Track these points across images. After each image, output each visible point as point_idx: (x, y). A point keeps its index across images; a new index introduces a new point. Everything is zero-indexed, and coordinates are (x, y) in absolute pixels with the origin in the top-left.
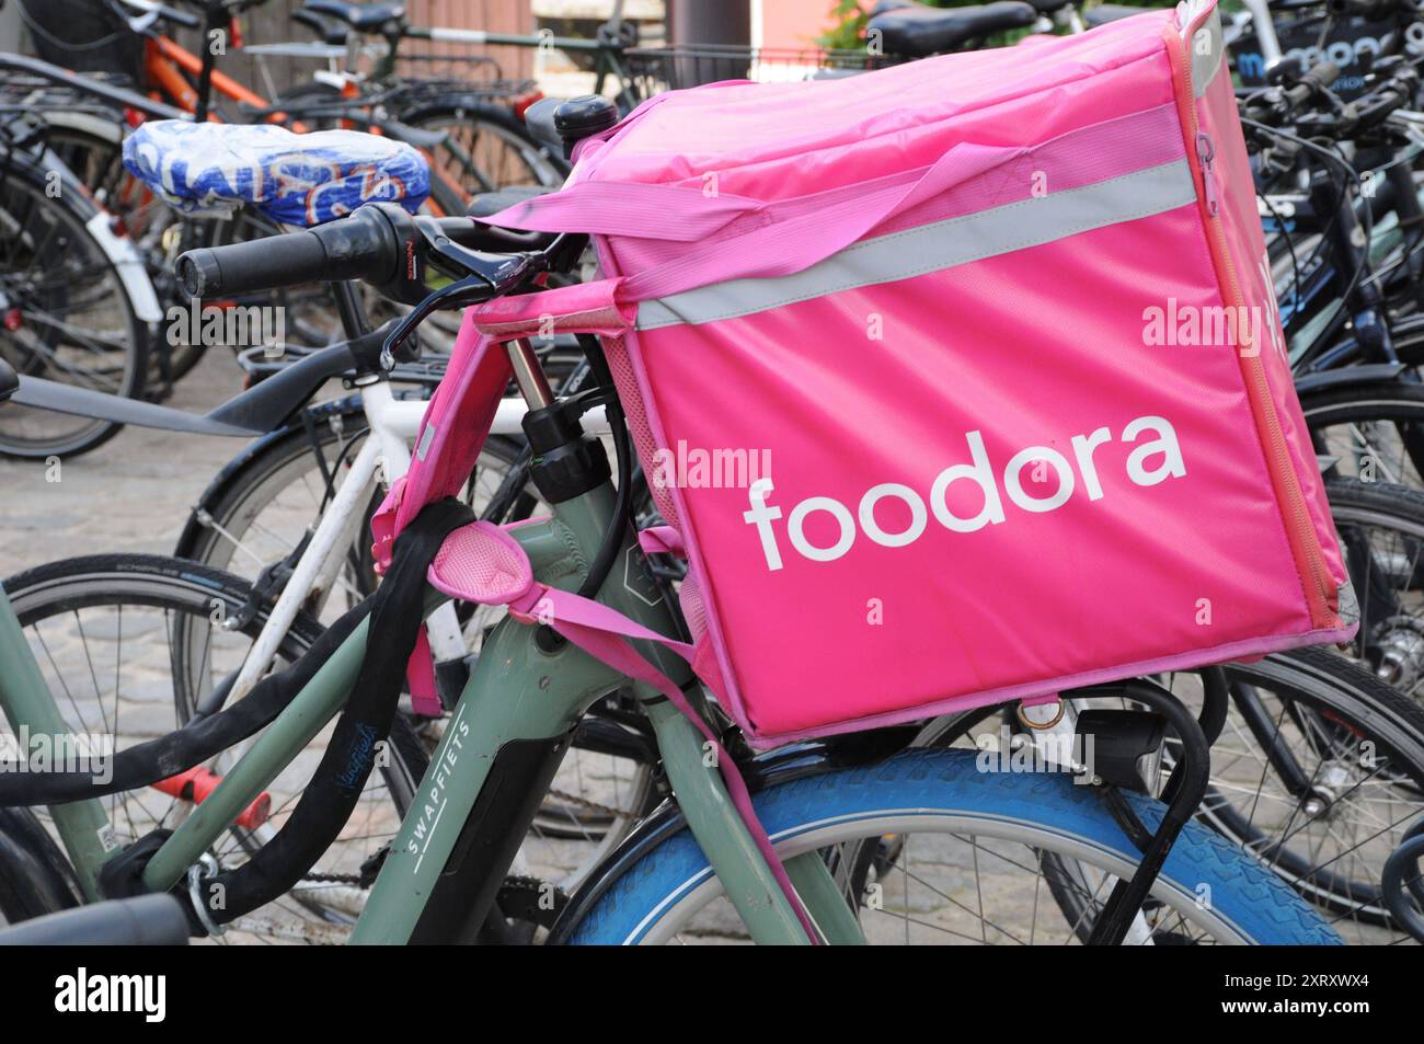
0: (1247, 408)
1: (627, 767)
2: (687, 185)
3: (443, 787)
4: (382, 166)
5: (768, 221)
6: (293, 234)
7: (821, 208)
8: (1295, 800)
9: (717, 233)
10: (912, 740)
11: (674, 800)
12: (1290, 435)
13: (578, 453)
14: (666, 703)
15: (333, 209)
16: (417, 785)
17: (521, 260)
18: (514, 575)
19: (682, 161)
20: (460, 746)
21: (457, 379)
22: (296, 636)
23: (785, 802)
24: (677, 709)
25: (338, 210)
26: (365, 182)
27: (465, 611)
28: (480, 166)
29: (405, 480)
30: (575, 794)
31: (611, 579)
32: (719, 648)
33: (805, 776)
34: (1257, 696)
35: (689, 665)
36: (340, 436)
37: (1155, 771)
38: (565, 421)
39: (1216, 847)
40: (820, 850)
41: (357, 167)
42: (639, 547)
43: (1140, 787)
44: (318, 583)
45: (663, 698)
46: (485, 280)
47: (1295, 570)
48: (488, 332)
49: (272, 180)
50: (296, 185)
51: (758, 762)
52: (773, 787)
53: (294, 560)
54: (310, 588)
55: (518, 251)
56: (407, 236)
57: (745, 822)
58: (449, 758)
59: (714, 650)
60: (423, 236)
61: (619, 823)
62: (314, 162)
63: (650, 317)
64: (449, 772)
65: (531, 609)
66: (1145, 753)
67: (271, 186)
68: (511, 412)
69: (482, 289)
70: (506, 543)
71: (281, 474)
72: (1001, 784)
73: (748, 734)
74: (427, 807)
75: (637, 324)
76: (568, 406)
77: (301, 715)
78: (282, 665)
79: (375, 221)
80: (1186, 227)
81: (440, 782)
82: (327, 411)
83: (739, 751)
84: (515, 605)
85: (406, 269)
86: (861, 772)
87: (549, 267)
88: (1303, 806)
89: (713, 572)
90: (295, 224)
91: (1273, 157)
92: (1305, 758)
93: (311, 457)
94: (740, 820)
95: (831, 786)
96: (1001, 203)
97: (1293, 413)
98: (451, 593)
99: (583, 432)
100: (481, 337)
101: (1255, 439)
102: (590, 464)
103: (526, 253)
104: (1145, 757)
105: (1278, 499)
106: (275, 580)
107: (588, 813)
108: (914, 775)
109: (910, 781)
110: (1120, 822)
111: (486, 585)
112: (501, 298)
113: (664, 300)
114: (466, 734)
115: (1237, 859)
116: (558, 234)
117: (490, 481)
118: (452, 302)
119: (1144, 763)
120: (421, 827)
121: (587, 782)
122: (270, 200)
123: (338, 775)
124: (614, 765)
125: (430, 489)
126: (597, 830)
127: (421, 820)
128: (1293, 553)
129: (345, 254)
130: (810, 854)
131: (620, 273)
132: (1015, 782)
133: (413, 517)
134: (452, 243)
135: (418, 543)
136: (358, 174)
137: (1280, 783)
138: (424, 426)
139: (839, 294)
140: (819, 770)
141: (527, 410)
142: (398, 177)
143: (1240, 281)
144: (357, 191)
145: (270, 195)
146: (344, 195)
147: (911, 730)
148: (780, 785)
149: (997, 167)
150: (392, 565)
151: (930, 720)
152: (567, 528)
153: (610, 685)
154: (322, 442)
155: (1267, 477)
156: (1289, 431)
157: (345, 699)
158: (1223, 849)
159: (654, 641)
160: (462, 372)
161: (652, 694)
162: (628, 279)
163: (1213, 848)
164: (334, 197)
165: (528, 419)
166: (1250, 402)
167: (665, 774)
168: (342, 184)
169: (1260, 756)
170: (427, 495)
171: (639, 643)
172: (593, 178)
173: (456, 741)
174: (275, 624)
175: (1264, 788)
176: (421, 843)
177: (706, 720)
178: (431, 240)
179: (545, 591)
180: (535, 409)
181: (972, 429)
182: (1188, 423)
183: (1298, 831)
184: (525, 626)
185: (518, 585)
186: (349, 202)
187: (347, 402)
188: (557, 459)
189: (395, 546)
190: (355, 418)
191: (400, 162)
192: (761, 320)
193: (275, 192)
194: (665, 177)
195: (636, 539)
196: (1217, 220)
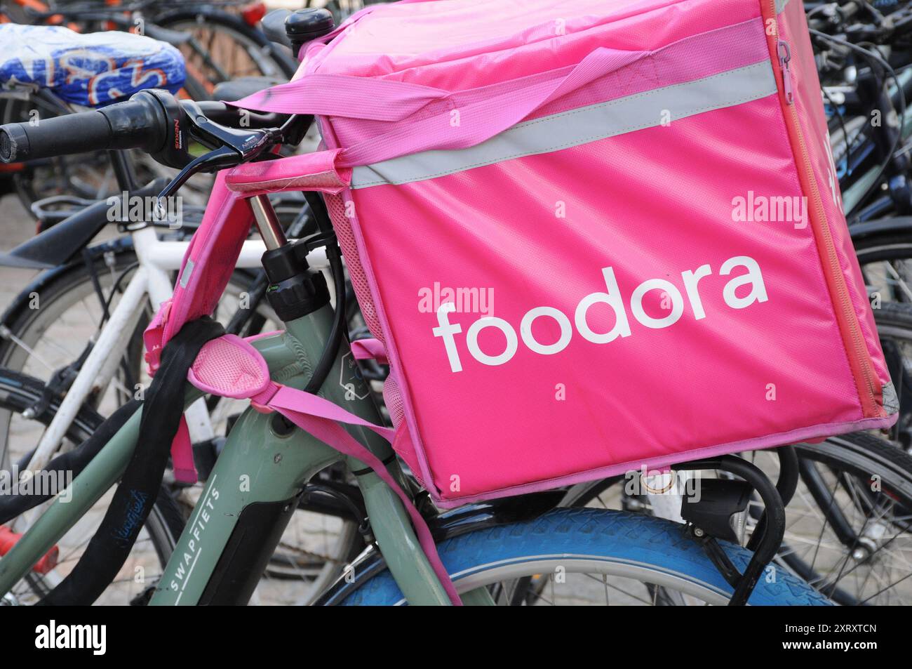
0: (815, 250)
1: (335, 524)
2: (390, 78)
3: (198, 539)
4: (148, 60)
5: (451, 106)
6: (80, 113)
7: (493, 96)
8: (845, 549)
9: (413, 116)
10: (558, 502)
11: (376, 548)
12: (845, 270)
13: (305, 282)
14: (373, 473)
15: (110, 93)
16: (176, 541)
17: (262, 134)
18: (256, 376)
19: (386, 59)
20: (212, 507)
21: (211, 226)
22: (80, 424)
23: (462, 550)
24: (380, 478)
25: (114, 94)
26: (135, 73)
27: (212, 403)
28: (216, 59)
29: (170, 303)
30: (294, 544)
31: (330, 380)
32: (413, 431)
33: (478, 530)
34: (816, 469)
35: (390, 445)
36: (112, 269)
37: (744, 526)
38: (296, 258)
39: (789, 583)
40: (487, 586)
41: (129, 60)
42: (351, 354)
43: (732, 538)
44: (98, 382)
45: (369, 470)
46: (235, 150)
47: (850, 373)
48: (236, 190)
49: (61, 70)
50: (81, 74)
51: (442, 518)
52: (452, 538)
53: (79, 364)
54: (91, 386)
55: (259, 128)
56: (176, 115)
57: (431, 564)
58: (204, 517)
59: (409, 432)
60: (187, 115)
61: (329, 567)
62: (95, 57)
63: (362, 179)
64: (203, 528)
65: (268, 402)
66: (736, 512)
67: (61, 74)
68: (253, 251)
69: (232, 156)
70: (249, 352)
71: (66, 298)
72: (626, 535)
73: (435, 497)
74: (186, 555)
75: (352, 185)
76: (297, 246)
77: (87, 484)
78: (68, 446)
79: (149, 103)
80: (769, 112)
81: (196, 535)
82: (102, 250)
83: (427, 511)
84: (255, 399)
85: (174, 142)
86: (520, 526)
87: (283, 140)
88: (851, 554)
89: (409, 372)
90: (80, 105)
91: (830, 58)
92: (853, 517)
93: (90, 285)
94: (427, 563)
95: (496, 537)
96: (629, 94)
97: (849, 253)
98: (207, 390)
99: (308, 266)
100: (231, 193)
101: (820, 274)
102: (314, 290)
103: (266, 129)
104: (736, 515)
105: (837, 320)
106: (64, 380)
107: (305, 559)
108: (560, 529)
109: (557, 533)
110: (717, 564)
111: (234, 384)
112: (247, 164)
113: (372, 166)
114: (216, 498)
115: (805, 593)
116: (290, 115)
117: (231, 304)
118: (211, 166)
119: (735, 520)
120: (181, 570)
121: (303, 536)
122: (59, 86)
123: (116, 531)
124: (324, 522)
125: (190, 310)
126: (311, 572)
127: (181, 564)
128: (849, 360)
129: (126, 129)
130: (480, 589)
131: (339, 145)
132: (637, 533)
133: (177, 331)
134: (209, 121)
135: (181, 351)
136: (129, 66)
137: (834, 536)
138: (185, 262)
139: (507, 162)
140: (488, 525)
141: (266, 250)
142: (161, 69)
143: (809, 153)
144: (129, 79)
145: (59, 81)
146: (118, 83)
147: (558, 495)
148: (458, 536)
149: (626, 66)
150: (159, 369)
151: (570, 487)
152: (296, 340)
153: (329, 460)
154: (99, 272)
155: (829, 302)
156: (846, 268)
157: (123, 471)
158: (795, 585)
159: (363, 426)
160: (215, 220)
161: (361, 467)
162: (345, 150)
163: (787, 584)
164: (110, 84)
165: (266, 256)
166: (817, 245)
167: (371, 528)
168: (117, 73)
169: (820, 516)
170: (188, 314)
171: (351, 428)
172: (319, 72)
173: (209, 503)
174: (63, 415)
175: (823, 540)
176: (180, 582)
177: (402, 487)
178: (193, 118)
179: (279, 388)
180: (272, 248)
181: (606, 266)
182: (770, 262)
183: (849, 572)
184: (263, 415)
185: (259, 383)
186: (122, 88)
187: (118, 243)
188: (288, 288)
189: (162, 354)
190: (127, 256)
191: (162, 57)
192: (446, 182)
193: (64, 79)
194: (373, 72)
195: (350, 349)
196: (793, 105)
